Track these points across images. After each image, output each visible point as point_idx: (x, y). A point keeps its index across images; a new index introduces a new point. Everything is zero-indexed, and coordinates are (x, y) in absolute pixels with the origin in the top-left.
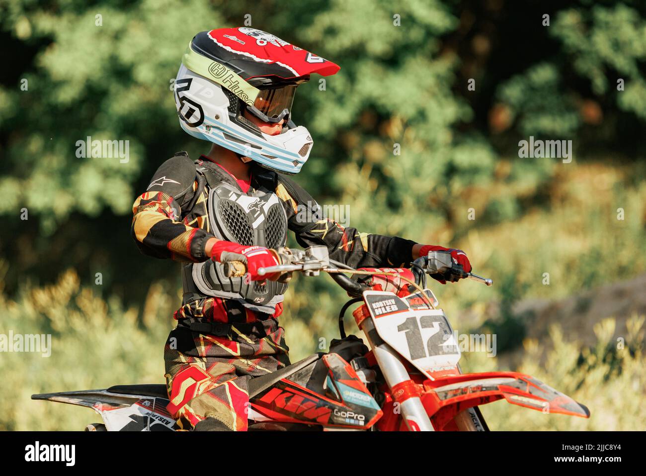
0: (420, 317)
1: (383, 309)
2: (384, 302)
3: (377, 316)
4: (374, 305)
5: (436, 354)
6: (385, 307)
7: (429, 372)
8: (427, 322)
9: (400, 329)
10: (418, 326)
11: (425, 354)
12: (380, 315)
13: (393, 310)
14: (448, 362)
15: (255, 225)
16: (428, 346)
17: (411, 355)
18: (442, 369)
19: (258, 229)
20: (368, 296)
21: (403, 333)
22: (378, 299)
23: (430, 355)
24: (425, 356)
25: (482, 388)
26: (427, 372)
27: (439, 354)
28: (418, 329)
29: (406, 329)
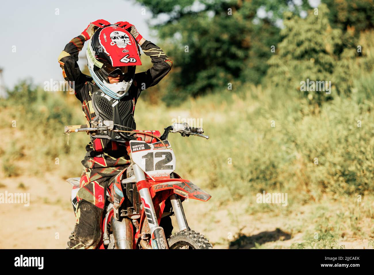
0: (155, 152)
1: (137, 148)
2: (138, 145)
3: (133, 152)
4: (133, 147)
5: (159, 169)
6: (138, 148)
7: (153, 177)
8: (159, 155)
9: (143, 157)
10: (153, 156)
11: (153, 169)
12: (135, 151)
13: (142, 149)
14: (165, 173)
15: (113, 105)
16: (156, 165)
17: (146, 169)
18: (160, 176)
19: (115, 107)
20: (131, 143)
21: (144, 159)
22: (136, 144)
23: (156, 169)
24: (153, 170)
25: (168, 185)
26: (152, 177)
27: (161, 169)
28: (153, 158)
29: (146, 158)
